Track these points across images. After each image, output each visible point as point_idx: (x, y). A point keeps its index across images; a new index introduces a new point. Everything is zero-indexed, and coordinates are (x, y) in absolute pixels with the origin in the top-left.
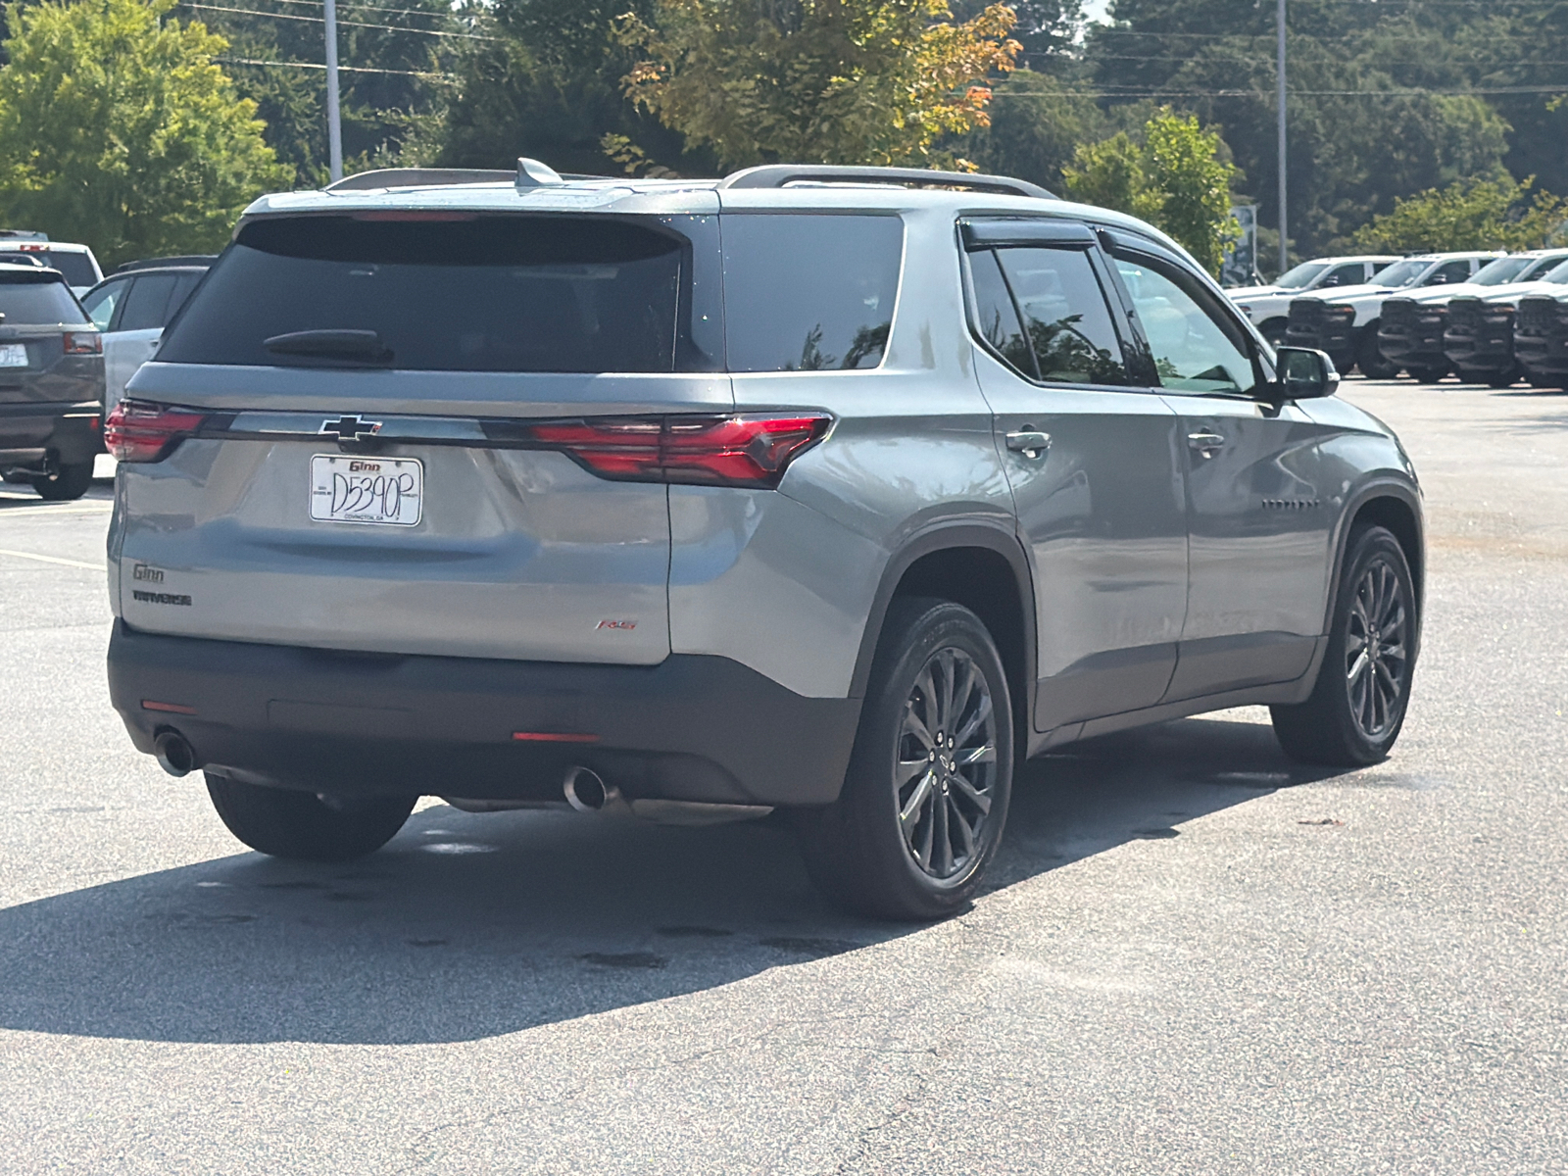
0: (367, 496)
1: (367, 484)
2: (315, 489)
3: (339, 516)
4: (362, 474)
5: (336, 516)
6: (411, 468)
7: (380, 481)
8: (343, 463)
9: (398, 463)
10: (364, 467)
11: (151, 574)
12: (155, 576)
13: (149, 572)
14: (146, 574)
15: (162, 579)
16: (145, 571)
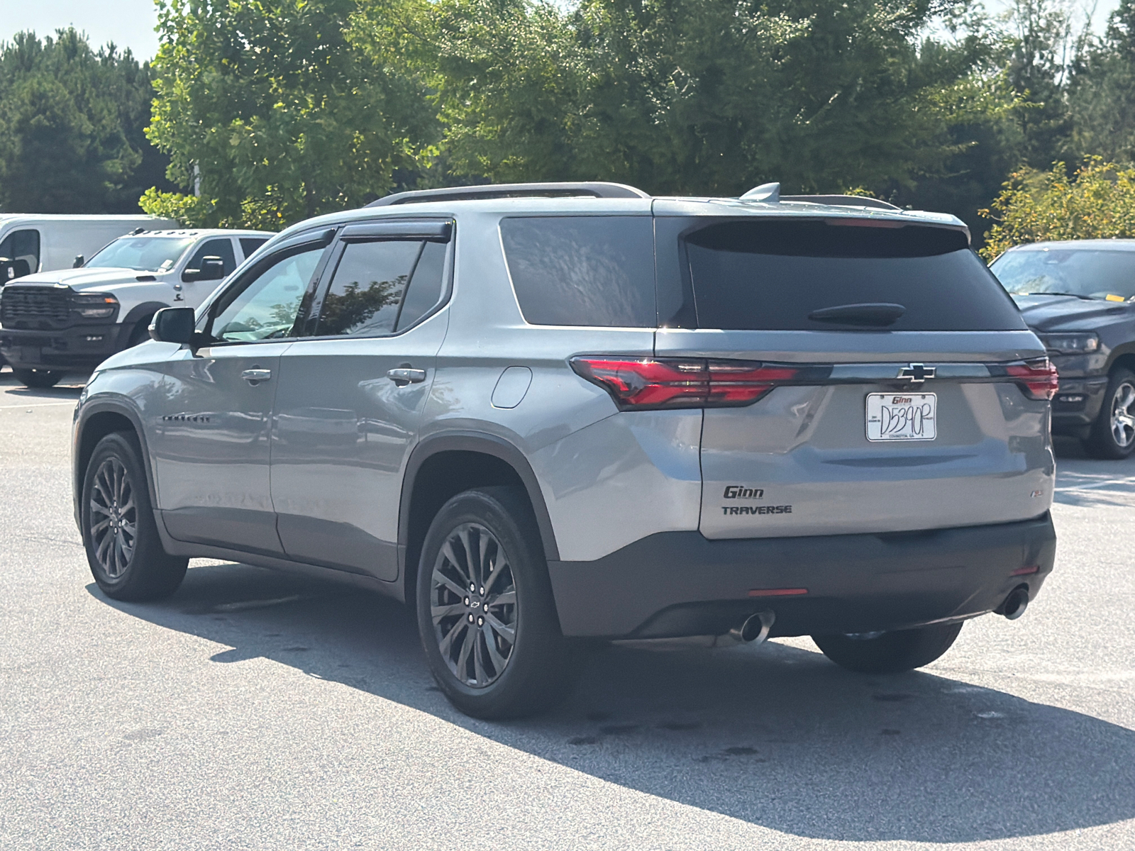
0: (902, 421)
1: (902, 412)
2: (870, 418)
3: (886, 436)
4: (900, 406)
5: (883, 437)
6: (931, 400)
7: (911, 410)
8: (889, 399)
9: (924, 397)
10: (901, 400)
11: (748, 492)
12: (753, 494)
13: (746, 491)
14: (742, 493)
15: (761, 495)
16: (741, 491)
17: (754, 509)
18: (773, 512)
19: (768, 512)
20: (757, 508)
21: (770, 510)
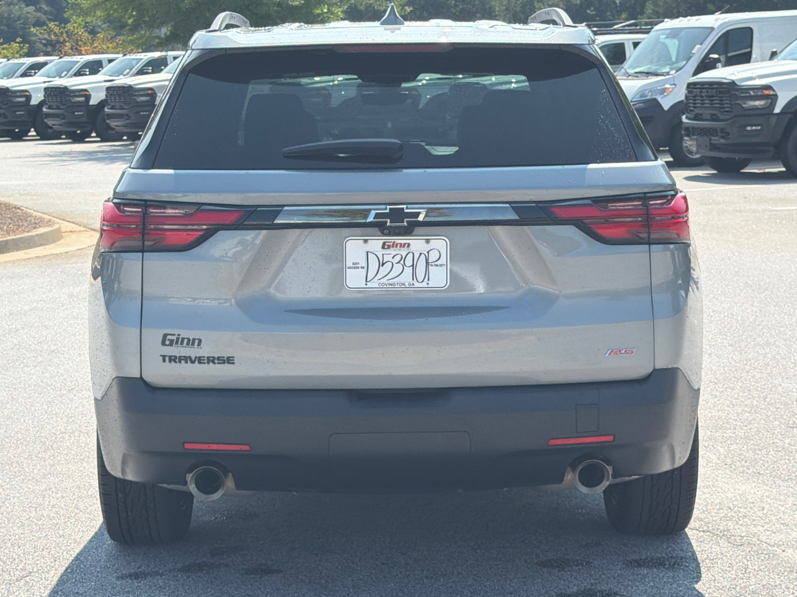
0: (398, 268)
1: (398, 258)
2: (349, 264)
3: (374, 284)
4: (393, 252)
5: (370, 285)
6: (440, 245)
7: (410, 256)
8: (376, 244)
9: (428, 241)
10: (395, 245)
11: (186, 341)
12: (191, 342)
13: (183, 339)
14: (179, 341)
15: (199, 344)
16: (178, 339)
17: (193, 359)
18: (214, 363)
19: (208, 363)
20: (196, 357)
21: (211, 360)
